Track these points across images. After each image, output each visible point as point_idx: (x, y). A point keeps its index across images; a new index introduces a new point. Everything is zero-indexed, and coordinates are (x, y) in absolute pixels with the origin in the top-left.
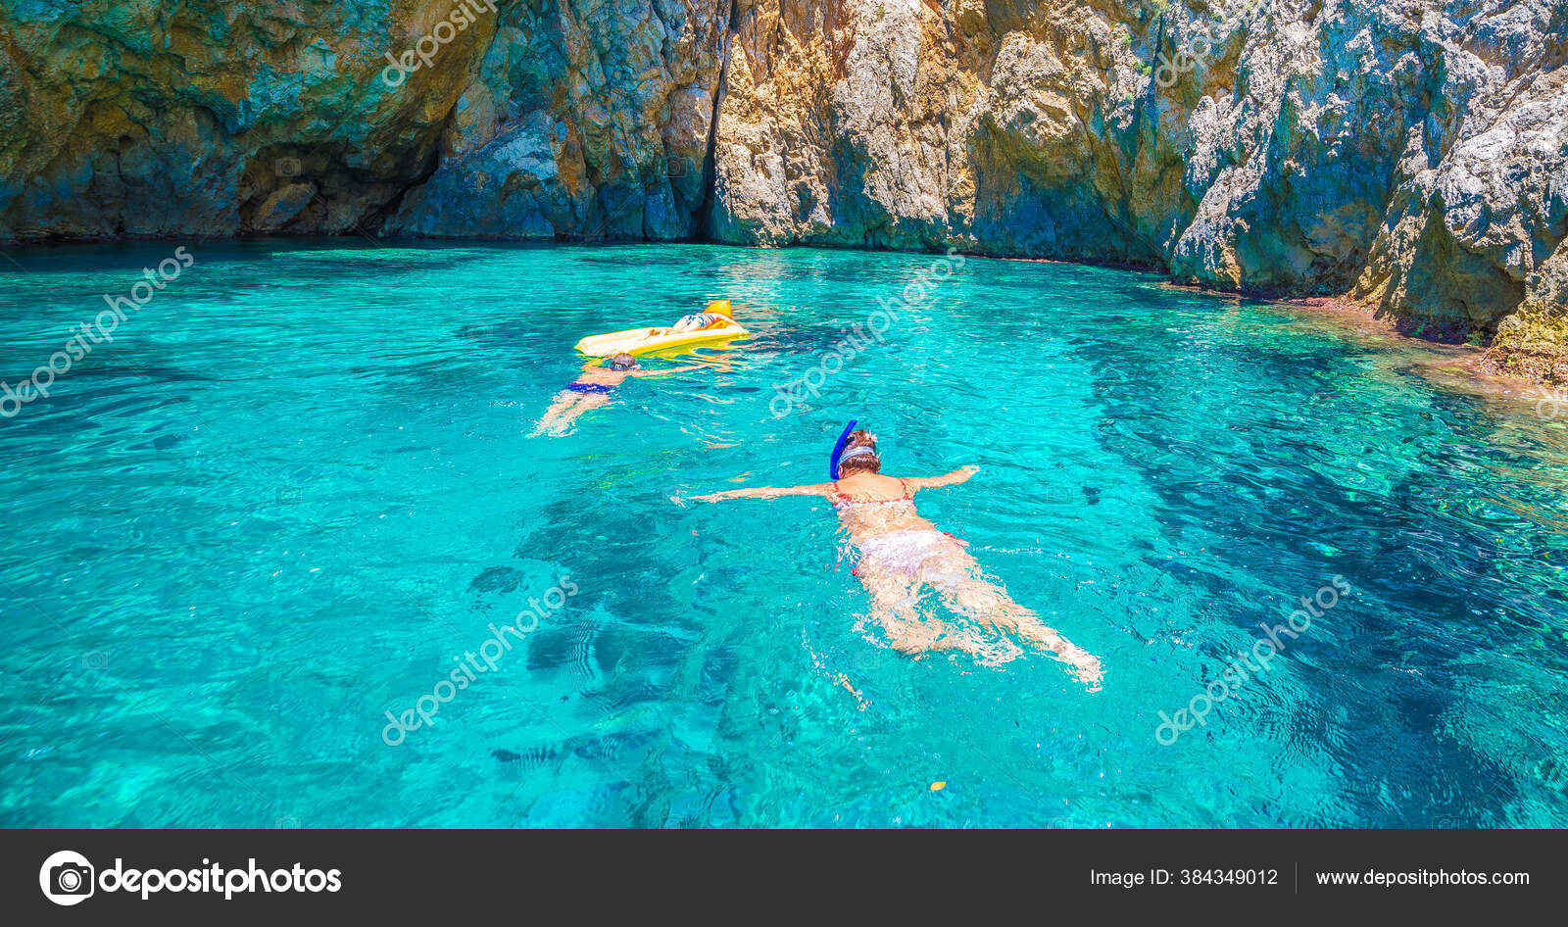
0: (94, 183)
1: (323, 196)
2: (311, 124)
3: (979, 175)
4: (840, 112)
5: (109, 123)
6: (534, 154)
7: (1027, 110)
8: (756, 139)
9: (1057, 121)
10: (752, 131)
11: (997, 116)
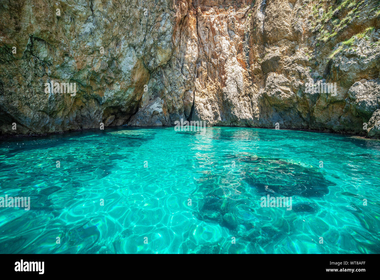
0: (77, 117)
1: (116, 118)
2: (116, 102)
3: (261, 108)
4: (225, 94)
5: (79, 103)
6: (158, 107)
7: (279, 91)
8: (205, 102)
9: (287, 94)
10: (204, 99)
11: (268, 93)
